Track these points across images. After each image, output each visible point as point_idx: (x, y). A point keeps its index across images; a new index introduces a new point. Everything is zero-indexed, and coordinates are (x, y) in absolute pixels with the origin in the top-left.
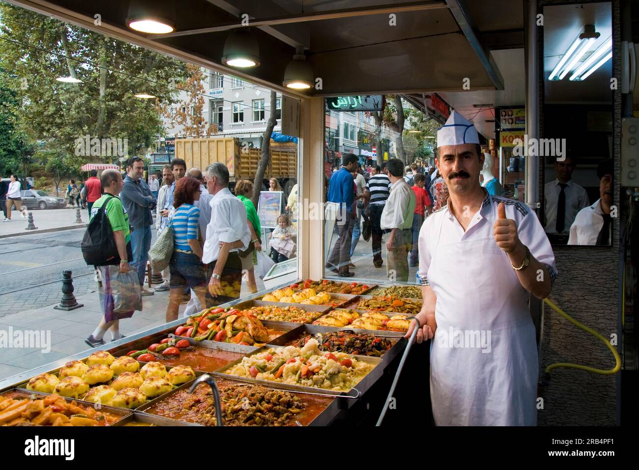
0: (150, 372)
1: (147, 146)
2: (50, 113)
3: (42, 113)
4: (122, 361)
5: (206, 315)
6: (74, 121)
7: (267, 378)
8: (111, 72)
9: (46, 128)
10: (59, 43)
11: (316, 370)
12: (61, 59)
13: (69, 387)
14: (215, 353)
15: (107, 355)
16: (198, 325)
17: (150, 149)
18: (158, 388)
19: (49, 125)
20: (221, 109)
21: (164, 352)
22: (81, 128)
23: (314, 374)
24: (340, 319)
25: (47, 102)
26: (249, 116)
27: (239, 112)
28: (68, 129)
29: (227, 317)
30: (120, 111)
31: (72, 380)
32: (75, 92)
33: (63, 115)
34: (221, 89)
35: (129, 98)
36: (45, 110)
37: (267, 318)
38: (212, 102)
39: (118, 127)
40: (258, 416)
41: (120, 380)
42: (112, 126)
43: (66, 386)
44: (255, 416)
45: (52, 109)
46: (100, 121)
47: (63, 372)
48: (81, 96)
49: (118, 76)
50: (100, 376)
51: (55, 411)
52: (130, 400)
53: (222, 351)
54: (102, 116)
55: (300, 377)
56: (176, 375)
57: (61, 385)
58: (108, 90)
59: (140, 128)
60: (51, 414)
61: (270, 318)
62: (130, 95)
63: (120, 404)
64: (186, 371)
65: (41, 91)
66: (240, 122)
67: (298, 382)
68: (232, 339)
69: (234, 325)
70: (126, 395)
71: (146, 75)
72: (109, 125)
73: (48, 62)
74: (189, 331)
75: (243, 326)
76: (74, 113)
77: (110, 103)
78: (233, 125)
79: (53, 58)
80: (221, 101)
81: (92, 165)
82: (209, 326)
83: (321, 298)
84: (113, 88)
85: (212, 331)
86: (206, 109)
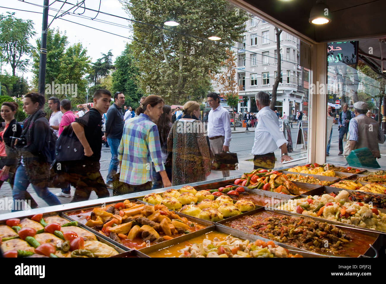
0: (223, 202)
1: (203, 97)
2: (154, 79)
3: (151, 79)
4: (203, 193)
5: (255, 173)
6: (166, 83)
7: (311, 215)
8: (185, 57)
9: (152, 86)
10: (160, 43)
11: (352, 213)
12: (161, 52)
13: (169, 203)
14: (262, 198)
15: (192, 189)
16: (250, 179)
17: (205, 99)
18: (231, 211)
19: (154, 85)
20: (244, 78)
21: (228, 193)
22: (170, 86)
23: (351, 215)
24: (350, 185)
25: (153, 73)
26: (260, 82)
27: (254, 79)
28: (163, 87)
29: (270, 175)
30: (190, 77)
31: (171, 199)
32: (167, 68)
33: (161, 80)
34: (244, 67)
35: (195, 70)
36: (152, 77)
37: (295, 180)
38: (239, 74)
39: (189, 86)
40: (315, 239)
41: (203, 203)
42: (185, 86)
43: (168, 202)
44: (313, 239)
45: (155, 77)
46: (179, 83)
47: (165, 195)
48: (170, 69)
49: (189, 59)
50: (189, 200)
51: (162, 214)
52: (213, 216)
53: (267, 197)
54: (180, 81)
55: (339, 217)
56: (242, 205)
57: (164, 201)
58: (184, 66)
59: (199, 87)
60: (159, 215)
61: (297, 181)
62: (195, 69)
63: (205, 217)
64: (249, 203)
65: (150, 67)
66: (255, 85)
67: (338, 220)
68: (275, 189)
69: (276, 181)
70: (210, 212)
71: (203, 58)
72: (183, 85)
73: (154, 53)
74: (244, 182)
75: (281, 183)
76: (166, 78)
77: (184, 73)
78: (251, 87)
79: (156, 51)
80: (244, 74)
81: (175, 106)
82: (258, 180)
83: (329, 173)
84: (186, 65)
85: (260, 183)
86: (236, 78)
